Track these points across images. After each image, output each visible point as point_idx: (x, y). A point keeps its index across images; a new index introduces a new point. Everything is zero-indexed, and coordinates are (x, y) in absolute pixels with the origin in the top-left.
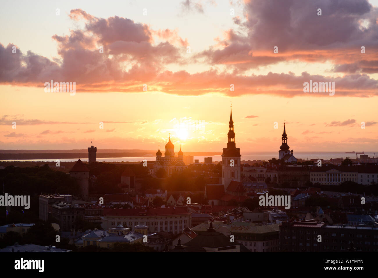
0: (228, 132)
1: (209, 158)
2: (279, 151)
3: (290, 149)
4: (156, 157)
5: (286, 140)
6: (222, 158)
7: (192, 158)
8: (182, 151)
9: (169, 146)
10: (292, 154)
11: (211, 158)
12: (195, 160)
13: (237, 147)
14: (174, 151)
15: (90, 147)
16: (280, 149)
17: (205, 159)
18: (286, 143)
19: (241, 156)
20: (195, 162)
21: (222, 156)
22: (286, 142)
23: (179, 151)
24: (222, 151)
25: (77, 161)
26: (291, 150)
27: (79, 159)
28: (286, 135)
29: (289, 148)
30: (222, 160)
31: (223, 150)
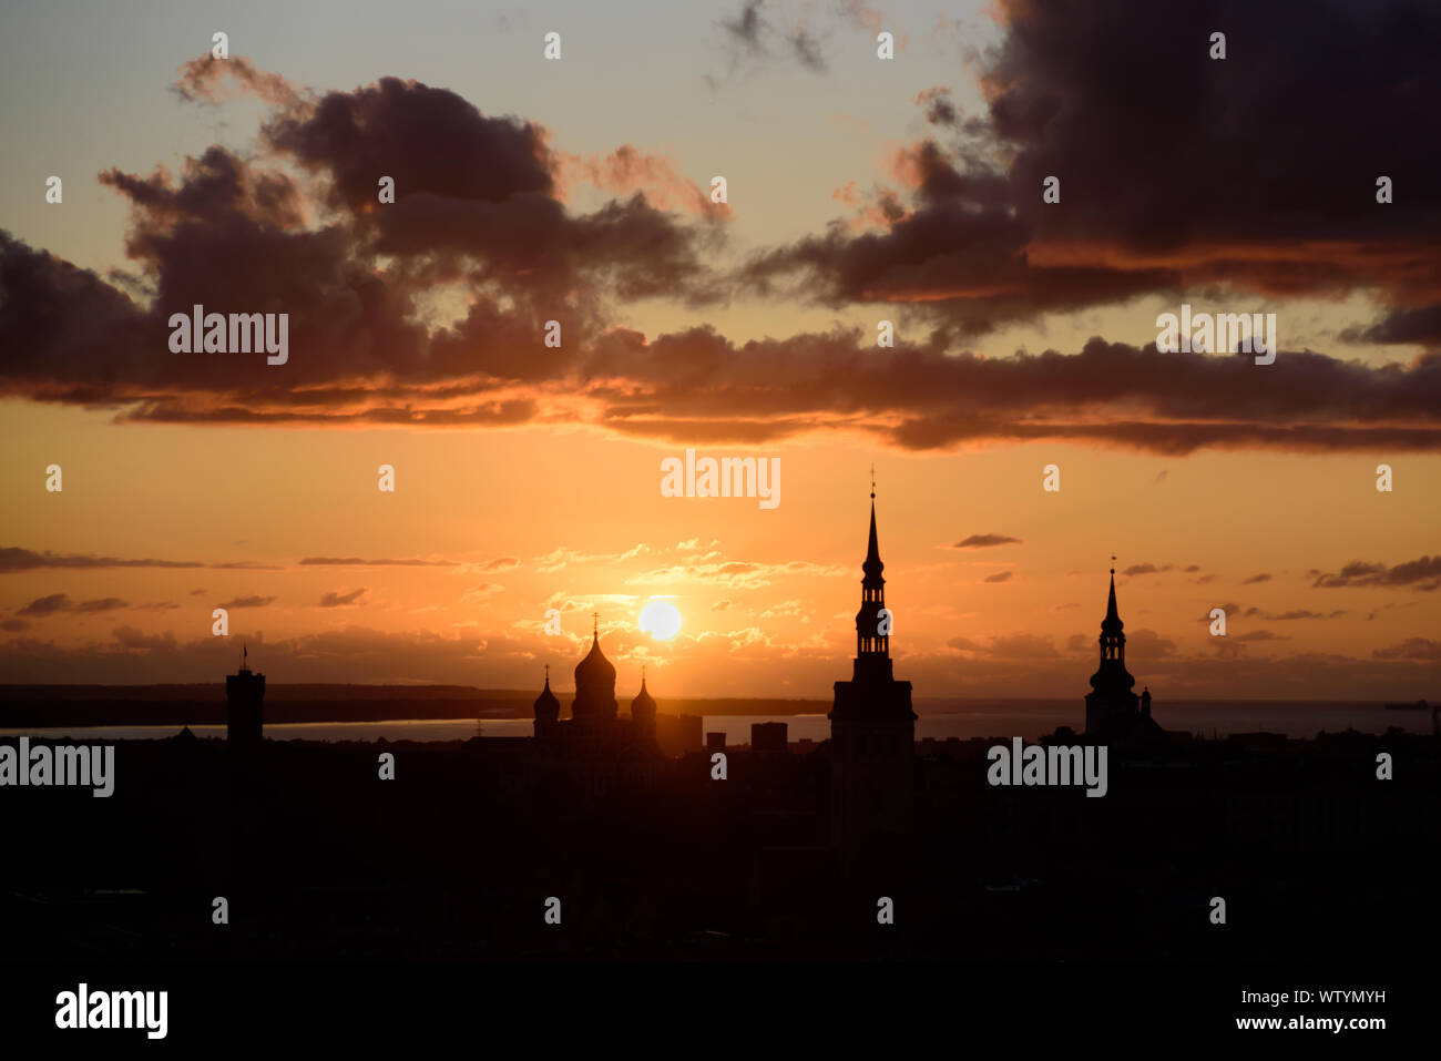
0: (858, 607)
1: (770, 725)
2: (1089, 698)
3: (1137, 690)
4: (532, 720)
5: (1116, 649)
6: (832, 727)
7: (696, 723)
8: (652, 692)
9: (594, 671)
10: (1147, 710)
11: (784, 727)
12: (709, 735)
13: (898, 676)
14: (614, 694)
15: (237, 674)
16: (1091, 690)
17: (755, 727)
18: (1121, 660)
19: (916, 717)
20: (708, 742)
21: (829, 717)
22: (1116, 657)
23: (635, 693)
24: (830, 695)
25: (176, 737)
26: (1140, 695)
27: (182, 727)
28: (1120, 625)
29: (1131, 681)
30: (830, 737)
31: (833, 691)
